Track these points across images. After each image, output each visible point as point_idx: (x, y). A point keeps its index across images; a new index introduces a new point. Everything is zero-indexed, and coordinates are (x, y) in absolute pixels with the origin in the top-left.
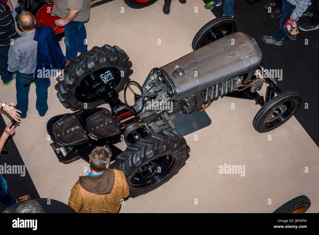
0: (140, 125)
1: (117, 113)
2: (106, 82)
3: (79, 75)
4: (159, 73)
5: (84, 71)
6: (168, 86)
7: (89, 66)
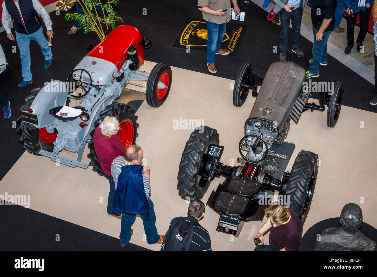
0: (264, 171)
1: (242, 173)
2: (218, 155)
3: (198, 161)
4: (252, 122)
5: (200, 156)
6: (267, 126)
7: (201, 149)
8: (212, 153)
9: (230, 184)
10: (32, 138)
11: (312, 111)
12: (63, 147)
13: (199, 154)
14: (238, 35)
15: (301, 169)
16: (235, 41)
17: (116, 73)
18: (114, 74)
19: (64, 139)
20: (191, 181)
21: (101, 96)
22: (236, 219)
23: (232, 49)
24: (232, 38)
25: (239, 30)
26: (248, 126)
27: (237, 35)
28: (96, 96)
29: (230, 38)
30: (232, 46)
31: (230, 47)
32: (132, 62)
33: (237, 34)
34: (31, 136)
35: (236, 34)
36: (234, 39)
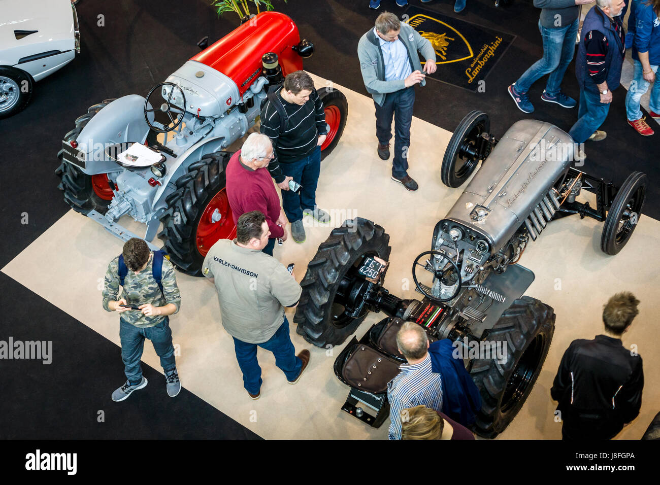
0: (454, 318)
1: (412, 316)
2: (374, 276)
3: (334, 282)
4: (448, 226)
5: (338, 273)
6: (474, 238)
7: (342, 261)
8: (365, 269)
9: (386, 332)
10: (78, 189)
11: (582, 218)
12: (122, 212)
13: (337, 270)
14: (491, 53)
15: (509, 332)
16: (482, 63)
17: (235, 97)
18: (230, 99)
19: (125, 200)
20: (316, 315)
21: (207, 134)
22: (378, 398)
23: (472, 76)
24: (479, 56)
25: (494, 43)
26: (441, 232)
27: (490, 51)
28: (192, 134)
29: (475, 56)
30: (474, 71)
31: (470, 73)
32: (268, 82)
33: (490, 49)
34: (76, 185)
35: (488, 49)
36: (481, 59)
